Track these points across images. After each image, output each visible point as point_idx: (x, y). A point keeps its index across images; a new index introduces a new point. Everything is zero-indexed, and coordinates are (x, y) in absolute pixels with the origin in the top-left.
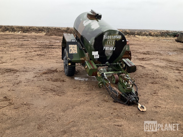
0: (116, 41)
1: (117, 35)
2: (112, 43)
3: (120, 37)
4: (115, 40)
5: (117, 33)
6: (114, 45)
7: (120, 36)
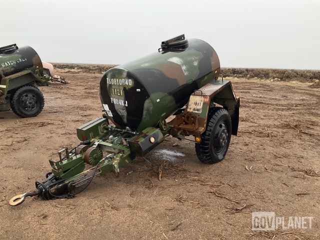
0: (125, 89)
1: (124, 78)
2: (120, 93)
3: (130, 83)
4: (122, 88)
5: (125, 74)
6: (124, 96)
7: (130, 80)
